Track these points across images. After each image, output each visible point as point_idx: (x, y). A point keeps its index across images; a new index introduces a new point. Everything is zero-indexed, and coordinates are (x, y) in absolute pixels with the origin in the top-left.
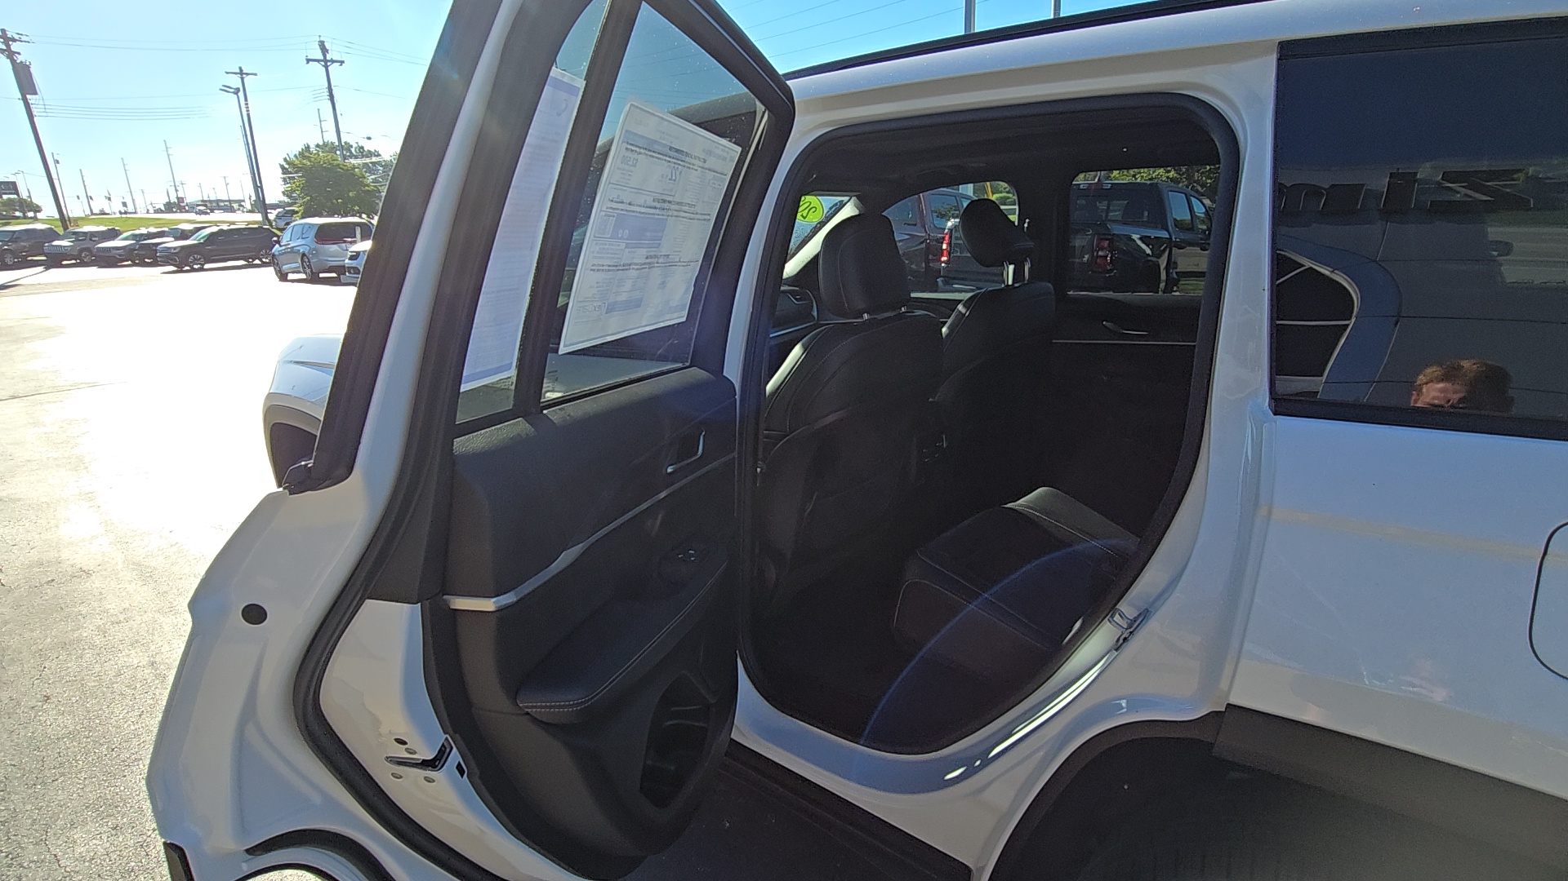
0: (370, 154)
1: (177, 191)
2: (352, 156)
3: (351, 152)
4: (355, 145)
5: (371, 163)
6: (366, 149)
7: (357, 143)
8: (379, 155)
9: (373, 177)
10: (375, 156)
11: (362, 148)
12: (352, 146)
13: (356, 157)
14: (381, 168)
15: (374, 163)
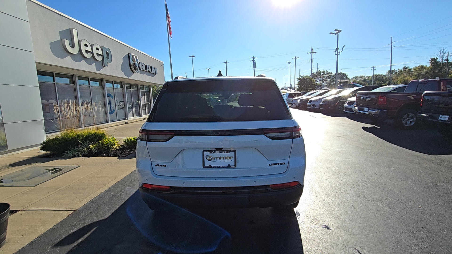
0: (330, 73)
1: (284, 85)
2: (325, 74)
3: (325, 73)
4: (326, 71)
5: (329, 76)
6: (329, 72)
7: (327, 71)
8: (332, 73)
9: (329, 79)
10: (331, 74)
11: (328, 72)
12: (325, 72)
13: (326, 74)
14: (332, 77)
15: (330, 76)
